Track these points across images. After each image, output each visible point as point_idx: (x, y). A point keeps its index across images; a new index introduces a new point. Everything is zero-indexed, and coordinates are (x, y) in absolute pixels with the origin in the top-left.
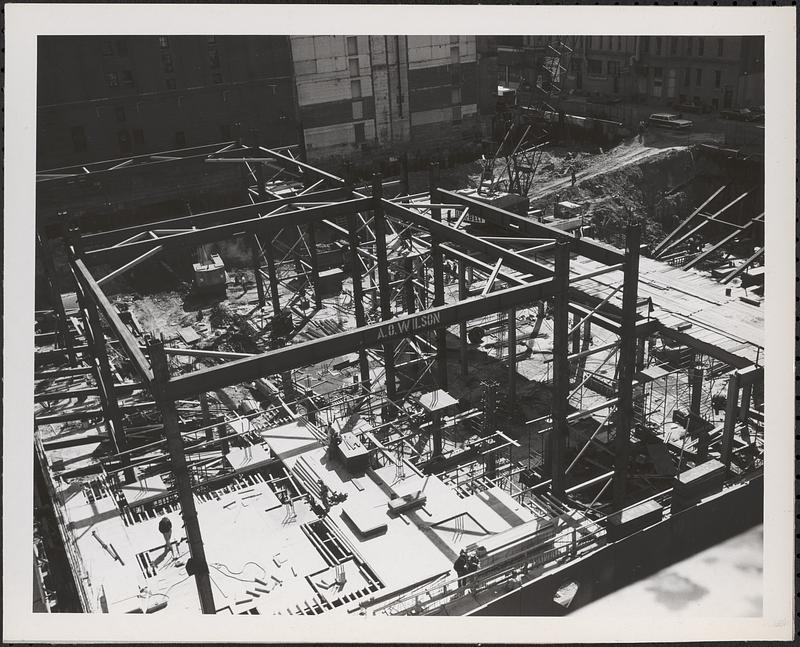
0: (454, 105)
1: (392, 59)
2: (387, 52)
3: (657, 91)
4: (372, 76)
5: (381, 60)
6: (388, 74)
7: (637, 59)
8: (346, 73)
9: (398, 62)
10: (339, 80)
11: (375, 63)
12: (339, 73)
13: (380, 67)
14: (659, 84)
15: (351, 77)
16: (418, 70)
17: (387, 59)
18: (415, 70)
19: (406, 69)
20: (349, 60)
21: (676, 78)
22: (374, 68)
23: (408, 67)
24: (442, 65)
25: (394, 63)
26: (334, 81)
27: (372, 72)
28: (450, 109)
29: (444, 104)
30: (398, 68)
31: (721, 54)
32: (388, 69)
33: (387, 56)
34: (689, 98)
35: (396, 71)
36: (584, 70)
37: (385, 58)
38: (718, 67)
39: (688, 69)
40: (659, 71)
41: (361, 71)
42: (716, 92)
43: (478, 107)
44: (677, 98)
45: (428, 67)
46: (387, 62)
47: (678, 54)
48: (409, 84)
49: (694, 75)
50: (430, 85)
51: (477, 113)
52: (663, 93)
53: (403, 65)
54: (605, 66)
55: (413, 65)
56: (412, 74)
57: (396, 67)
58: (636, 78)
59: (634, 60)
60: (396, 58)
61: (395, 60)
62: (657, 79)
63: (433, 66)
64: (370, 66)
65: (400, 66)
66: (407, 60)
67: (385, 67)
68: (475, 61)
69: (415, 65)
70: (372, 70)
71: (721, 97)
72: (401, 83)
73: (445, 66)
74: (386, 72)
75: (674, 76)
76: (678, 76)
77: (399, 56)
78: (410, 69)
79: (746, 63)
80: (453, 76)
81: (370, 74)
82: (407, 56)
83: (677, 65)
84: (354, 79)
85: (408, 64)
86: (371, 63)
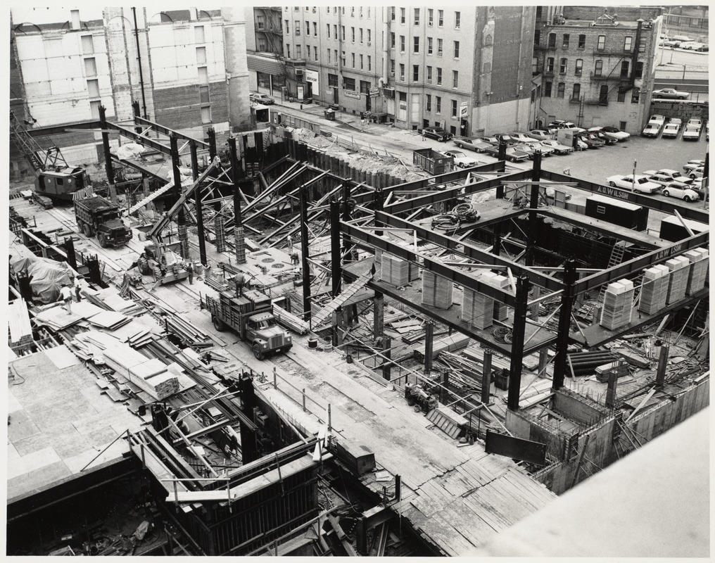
0: (203, 124)
1: (135, 79)
2: (129, 72)
3: (402, 115)
4: (113, 97)
5: (124, 81)
6: (132, 95)
7: (385, 82)
8: (83, 94)
9: (142, 83)
10: (77, 101)
11: (116, 83)
12: (76, 95)
13: (122, 88)
14: (403, 108)
15: (91, 98)
16: (164, 90)
17: (130, 80)
18: (160, 91)
19: (151, 90)
20: (88, 81)
21: (419, 103)
22: (115, 88)
23: (153, 87)
24: (190, 84)
25: (138, 83)
26: (71, 103)
27: (113, 92)
28: (201, 127)
29: (194, 123)
30: (143, 89)
31: (455, 85)
32: (131, 89)
33: (129, 76)
34: (432, 124)
35: (141, 91)
36: (340, 87)
37: (128, 78)
38: (455, 97)
39: (429, 96)
40: (403, 96)
41: (101, 92)
42: (454, 120)
43: (230, 125)
44: (421, 122)
45: (175, 86)
46: (130, 83)
47: (420, 82)
48: (154, 103)
49: (434, 101)
50: (177, 105)
51: (229, 131)
52: (408, 116)
53: (147, 85)
54: (357, 85)
55: (158, 85)
56: (158, 95)
57: (140, 87)
58: (385, 99)
59: (382, 82)
60: (139, 78)
61: (139, 80)
62: (402, 103)
63: (180, 86)
64: (110, 86)
65: (144, 86)
66: (152, 80)
67: (128, 88)
68: (224, 80)
69: (160, 85)
70: (113, 90)
71: (458, 125)
72: (146, 103)
73: (193, 86)
74: (129, 92)
75: (417, 101)
76: (421, 103)
77: (143, 77)
78: (155, 89)
79: (478, 95)
80: (202, 96)
81: (112, 94)
82: (152, 76)
83: (420, 91)
84: (94, 100)
85: (153, 84)
86: (112, 84)
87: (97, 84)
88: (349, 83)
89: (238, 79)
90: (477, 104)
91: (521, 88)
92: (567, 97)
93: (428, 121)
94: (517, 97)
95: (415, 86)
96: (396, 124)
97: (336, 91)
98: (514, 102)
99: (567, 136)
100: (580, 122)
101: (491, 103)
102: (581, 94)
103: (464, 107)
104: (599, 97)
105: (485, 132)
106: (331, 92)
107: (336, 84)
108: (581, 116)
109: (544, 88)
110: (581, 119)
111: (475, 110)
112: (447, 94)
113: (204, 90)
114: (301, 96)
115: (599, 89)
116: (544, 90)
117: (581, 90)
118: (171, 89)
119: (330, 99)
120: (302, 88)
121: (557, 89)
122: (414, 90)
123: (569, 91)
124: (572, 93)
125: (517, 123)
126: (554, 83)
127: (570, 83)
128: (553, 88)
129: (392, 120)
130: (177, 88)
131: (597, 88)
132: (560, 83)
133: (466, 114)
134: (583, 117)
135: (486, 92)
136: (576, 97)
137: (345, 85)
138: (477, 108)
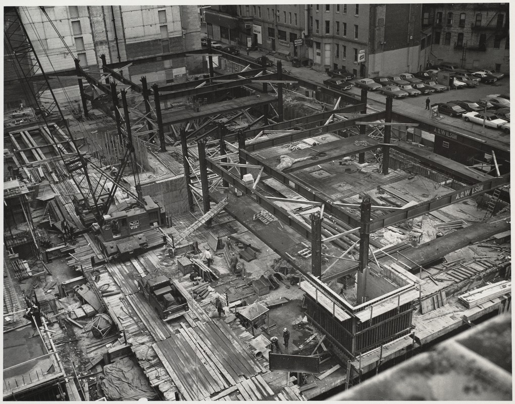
0: (165, 69)
1: (111, 36)
2: (106, 31)
3: (318, 59)
4: (95, 50)
5: (102, 37)
6: (109, 48)
7: (306, 34)
8: (73, 48)
9: (116, 39)
10: (67, 54)
11: (97, 39)
13: (101, 43)
14: (318, 54)
15: (78, 51)
16: (134, 44)
17: (107, 36)
18: (131, 44)
19: (124, 44)
20: (75, 38)
21: (330, 51)
22: (96, 43)
23: (125, 42)
24: (154, 39)
25: (113, 39)
26: (63, 55)
27: (95, 46)
28: (163, 72)
29: (158, 68)
30: (117, 43)
31: (357, 37)
32: (108, 44)
33: (107, 34)
34: (340, 67)
35: (115, 45)
36: (276, 38)
37: (105, 35)
38: (356, 46)
39: (338, 45)
40: (319, 45)
41: (85, 46)
42: (355, 64)
43: (186, 69)
44: (332, 66)
45: (143, 41)
46: (107, 39)
47: (331, 33)
48: (127, 54)
49: (341, 50)
50: (145, 55)
51: (186, 74)
52: (322, 61)
53: (121, 41)
54: (288, 36)
55: (129, 40)
56: (129, 47)
57: (115, 42)
58: (306, 47)
59: (304, 34)
60: (114, 35)
61: (114, 37)
62: (318, 51)
63: (146, 40)
64: (93, 42)
65: (118, 41)
66: (124, 36)
67: (106, 42)
68: (181, 35)
69: (131, 40)
70: (94, 45)
71: (358, 68)
72: (120, 54)
73: (156, 40)
74: (107, 46)
75: (329, 49)
76: (332, 50)
77: (117, 34)
78: (127, 43)
79: (373, 44)
80: (163, 48)
81: (94, 48)
82: (124, 34)
83: (330, 41)
84: (81, 52)
85: (125, 40)
86: (94, 40)
87: (83, 41)
88: (282, 35)
89: (192, 34)
90: (373, 52)
91: (411, 37)
92: (452, 45)
93: (337, 65)
94: (408, 45)
95: (327, 37)
96: (313, 67)
97: (273, 41)
98: (405, 49)
99: (445, 78)
100: (463, 64)
101: (384, 50)
102: (464, 41)
103: (362, 54)
104: (478, 43)
105: (380, 74)
106: (270, 42)
107: (273, 36)
108: (463, 60)
109: (434, 36)
110: (463, 61)
111: (371, 56)
112: (350, 44)
113: (165, 43)
114: (250, 44)
115: (479, 37)
116: (434, 39)
117: (464, 38)
118: (139, 43)
119: (269, 47)
120: (250, 39)
121: (445, 38)
122: (326, 41)
123: (454, 39)
124: (456, 41)
125: (408, 66)
126: (442, 33)
127: (455, 33)
128: (442, 37)
129: (312, 64)
130: (145, 42)
131: (477, 36)
132: (447, 33)
133: (363, 60)
134: (465, 60)
135: (381, 42)
136: (460, 43)
137: (279, 36)
138: (372, 55)
